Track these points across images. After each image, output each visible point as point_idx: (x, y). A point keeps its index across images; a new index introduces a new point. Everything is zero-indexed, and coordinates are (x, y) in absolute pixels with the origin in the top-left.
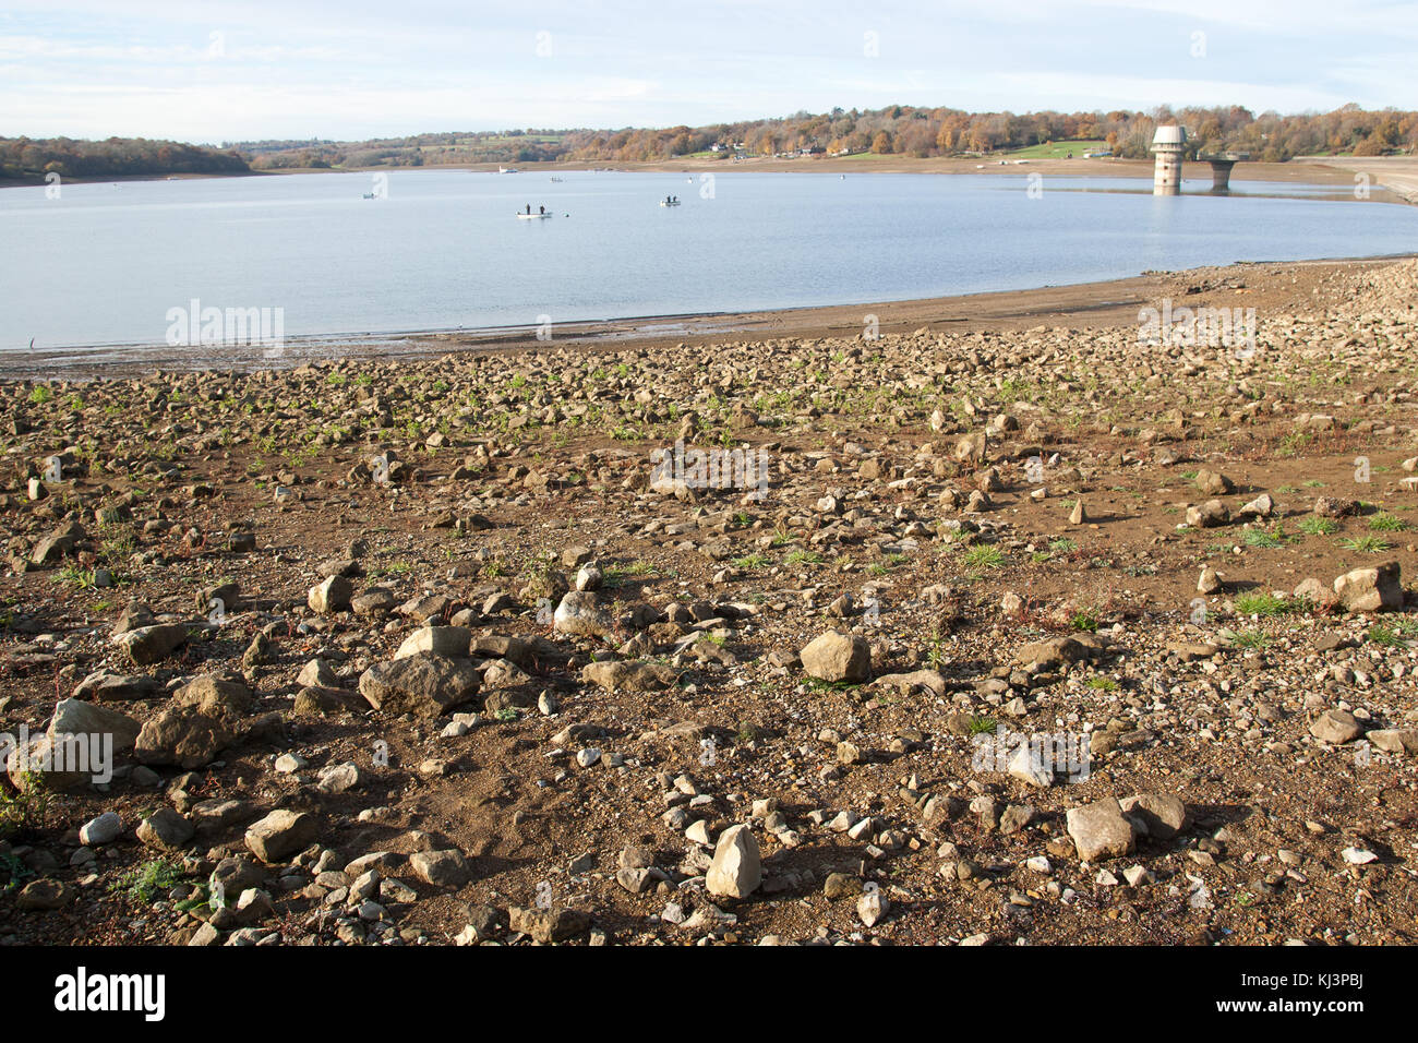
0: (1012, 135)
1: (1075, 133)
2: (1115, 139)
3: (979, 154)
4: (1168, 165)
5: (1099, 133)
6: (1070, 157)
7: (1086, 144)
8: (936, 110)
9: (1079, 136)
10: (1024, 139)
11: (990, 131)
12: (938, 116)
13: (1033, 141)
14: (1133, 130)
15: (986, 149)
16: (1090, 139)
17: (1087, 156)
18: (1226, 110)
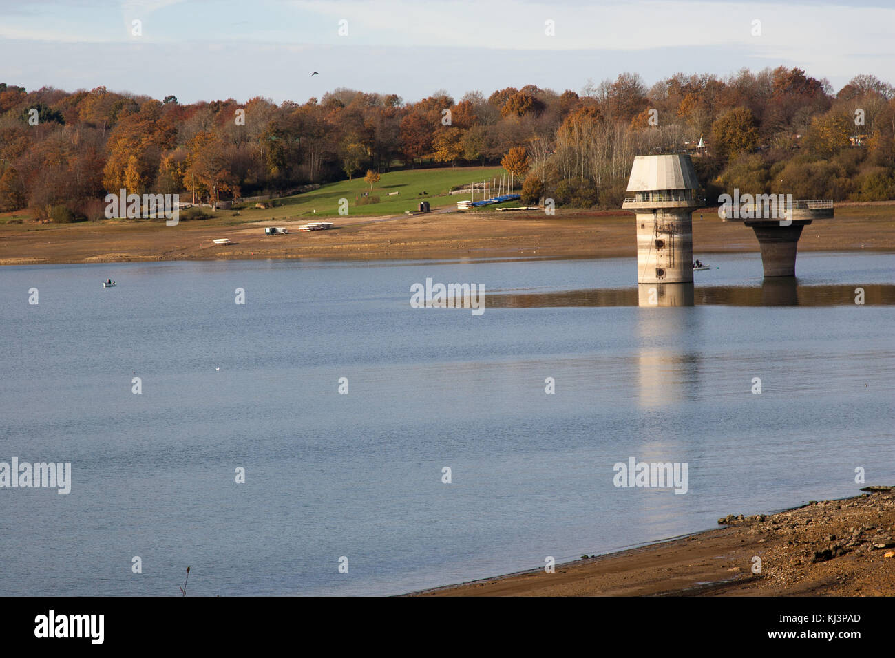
0: (282, 159)
1: (429, 148)
2: (523, 163)
3: (210, 208)
4: (664, 237)
5: (482, 149)
6: (425, 209)
7: (456, 175)
8: (82, 96)
9: (439, 156)
10: (311, 168)
11: (231, 151)
12: (88, 113)
13: (333, 173)
14: (562, 139)
15: (226, 196)
16: (462, 163)
17: (462, 205)
18: (763, 80)
